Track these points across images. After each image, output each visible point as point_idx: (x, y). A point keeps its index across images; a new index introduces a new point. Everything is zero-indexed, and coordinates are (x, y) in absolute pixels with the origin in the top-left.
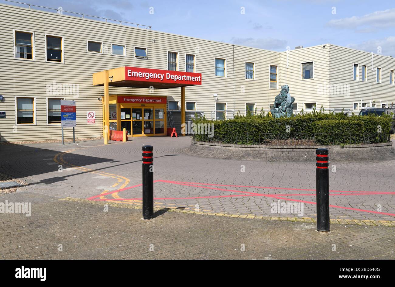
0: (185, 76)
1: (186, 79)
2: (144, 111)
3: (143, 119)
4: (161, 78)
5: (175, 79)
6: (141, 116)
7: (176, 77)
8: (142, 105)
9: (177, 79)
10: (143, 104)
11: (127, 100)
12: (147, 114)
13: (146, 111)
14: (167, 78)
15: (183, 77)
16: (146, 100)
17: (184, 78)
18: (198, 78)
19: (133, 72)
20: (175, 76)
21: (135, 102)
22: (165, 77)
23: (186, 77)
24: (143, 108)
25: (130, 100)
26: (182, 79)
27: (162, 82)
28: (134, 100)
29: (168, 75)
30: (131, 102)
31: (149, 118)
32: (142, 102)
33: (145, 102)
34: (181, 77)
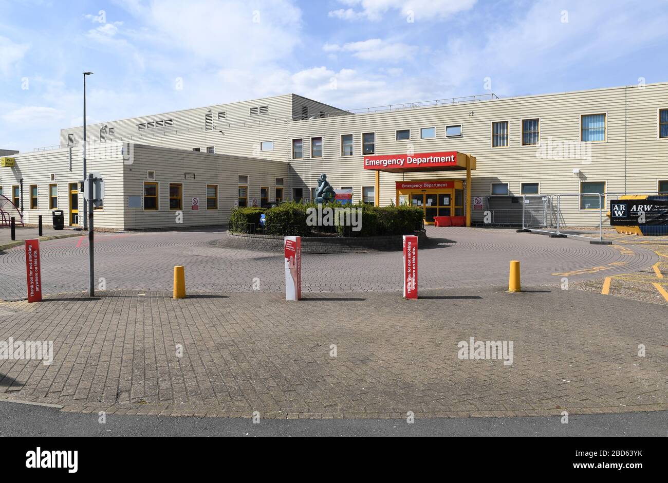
0: (431, 158)
1: (433, 160)
2: (426, 196)
3: (425, 205)
4: (401, 164)
5: (418, 162)
6: (422, 202)
7: (420, 160)
8: (423, 191)
9: (421, 162)
10: (424, 189)
11: (406, 186)
12: (430, 201)
13: (428, 197)
14: (408, 162)
15: (428, 159)
16: (427, 185)
17: (430, 160)
18: (451, 159)
19: (370, 161)
20: (418, 159)
21: (414, 188)
22: (405, 161)
23: (433, 159)
24: (425, 194)
25: (408, 186)
26: (428, 162)
27: (403, 167)
28: (413, 186)
29: (409, 159)
30: (411, 188)
31: (433, 204)
32: (423, 187)
33: (426, 188)
34: (425, 160)
